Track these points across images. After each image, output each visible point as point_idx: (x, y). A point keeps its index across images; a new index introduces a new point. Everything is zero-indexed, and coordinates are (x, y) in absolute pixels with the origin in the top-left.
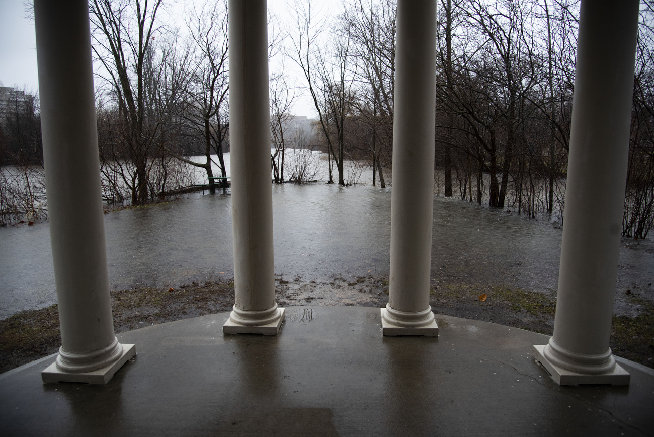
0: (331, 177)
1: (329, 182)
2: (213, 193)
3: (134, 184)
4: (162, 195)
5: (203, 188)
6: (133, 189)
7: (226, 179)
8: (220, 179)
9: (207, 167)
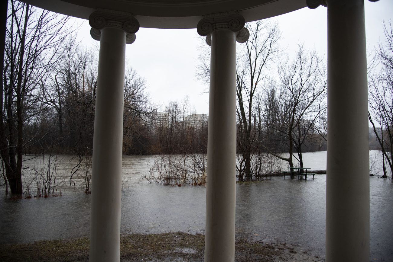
0: (385, 173)
1: (383, 177)
2: (292, 178)
3: (241, 168)
4: (259, 176)
5: (285, 174)
6: (240, 171)
7: (303, 169)
8: (298, 169)
9: (290, 161)
